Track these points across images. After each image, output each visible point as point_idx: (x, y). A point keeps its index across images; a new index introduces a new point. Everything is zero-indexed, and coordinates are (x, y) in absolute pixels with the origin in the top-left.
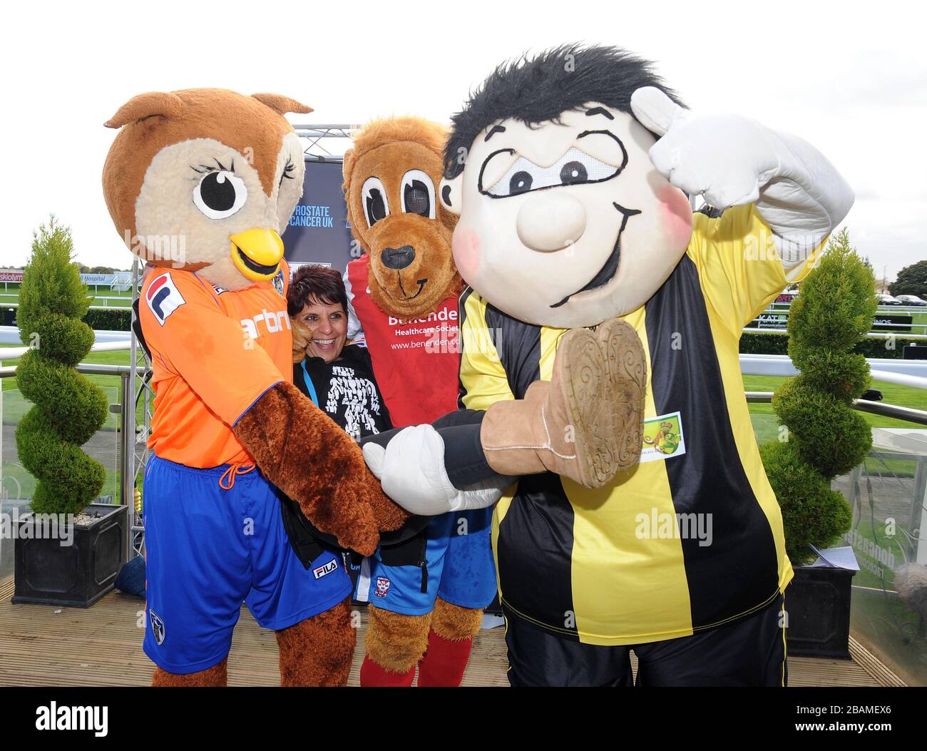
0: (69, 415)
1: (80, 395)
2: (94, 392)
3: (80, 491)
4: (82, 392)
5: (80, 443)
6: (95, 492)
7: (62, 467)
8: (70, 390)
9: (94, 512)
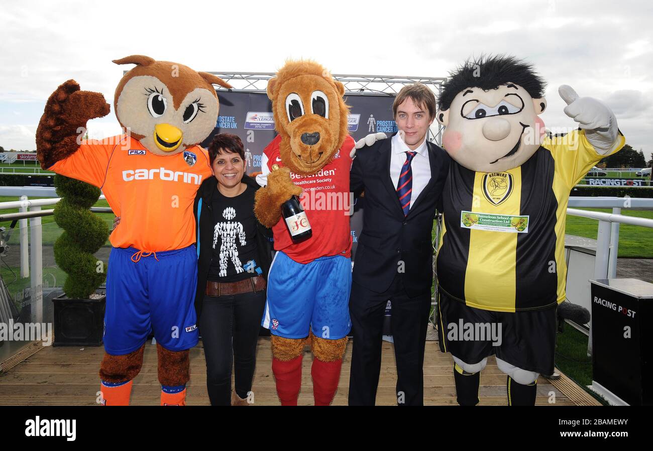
0: (87, 236)
1: (93, 225)
2: (101, 223)
3: (94, 279)
4: (94, 223)
5: (93, 252)
6: (103, 280)
7: (83, 266)
8: (87, 222)
9: (101, 291)
